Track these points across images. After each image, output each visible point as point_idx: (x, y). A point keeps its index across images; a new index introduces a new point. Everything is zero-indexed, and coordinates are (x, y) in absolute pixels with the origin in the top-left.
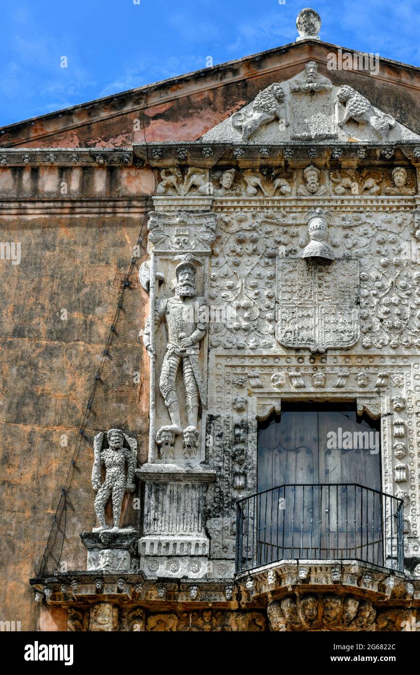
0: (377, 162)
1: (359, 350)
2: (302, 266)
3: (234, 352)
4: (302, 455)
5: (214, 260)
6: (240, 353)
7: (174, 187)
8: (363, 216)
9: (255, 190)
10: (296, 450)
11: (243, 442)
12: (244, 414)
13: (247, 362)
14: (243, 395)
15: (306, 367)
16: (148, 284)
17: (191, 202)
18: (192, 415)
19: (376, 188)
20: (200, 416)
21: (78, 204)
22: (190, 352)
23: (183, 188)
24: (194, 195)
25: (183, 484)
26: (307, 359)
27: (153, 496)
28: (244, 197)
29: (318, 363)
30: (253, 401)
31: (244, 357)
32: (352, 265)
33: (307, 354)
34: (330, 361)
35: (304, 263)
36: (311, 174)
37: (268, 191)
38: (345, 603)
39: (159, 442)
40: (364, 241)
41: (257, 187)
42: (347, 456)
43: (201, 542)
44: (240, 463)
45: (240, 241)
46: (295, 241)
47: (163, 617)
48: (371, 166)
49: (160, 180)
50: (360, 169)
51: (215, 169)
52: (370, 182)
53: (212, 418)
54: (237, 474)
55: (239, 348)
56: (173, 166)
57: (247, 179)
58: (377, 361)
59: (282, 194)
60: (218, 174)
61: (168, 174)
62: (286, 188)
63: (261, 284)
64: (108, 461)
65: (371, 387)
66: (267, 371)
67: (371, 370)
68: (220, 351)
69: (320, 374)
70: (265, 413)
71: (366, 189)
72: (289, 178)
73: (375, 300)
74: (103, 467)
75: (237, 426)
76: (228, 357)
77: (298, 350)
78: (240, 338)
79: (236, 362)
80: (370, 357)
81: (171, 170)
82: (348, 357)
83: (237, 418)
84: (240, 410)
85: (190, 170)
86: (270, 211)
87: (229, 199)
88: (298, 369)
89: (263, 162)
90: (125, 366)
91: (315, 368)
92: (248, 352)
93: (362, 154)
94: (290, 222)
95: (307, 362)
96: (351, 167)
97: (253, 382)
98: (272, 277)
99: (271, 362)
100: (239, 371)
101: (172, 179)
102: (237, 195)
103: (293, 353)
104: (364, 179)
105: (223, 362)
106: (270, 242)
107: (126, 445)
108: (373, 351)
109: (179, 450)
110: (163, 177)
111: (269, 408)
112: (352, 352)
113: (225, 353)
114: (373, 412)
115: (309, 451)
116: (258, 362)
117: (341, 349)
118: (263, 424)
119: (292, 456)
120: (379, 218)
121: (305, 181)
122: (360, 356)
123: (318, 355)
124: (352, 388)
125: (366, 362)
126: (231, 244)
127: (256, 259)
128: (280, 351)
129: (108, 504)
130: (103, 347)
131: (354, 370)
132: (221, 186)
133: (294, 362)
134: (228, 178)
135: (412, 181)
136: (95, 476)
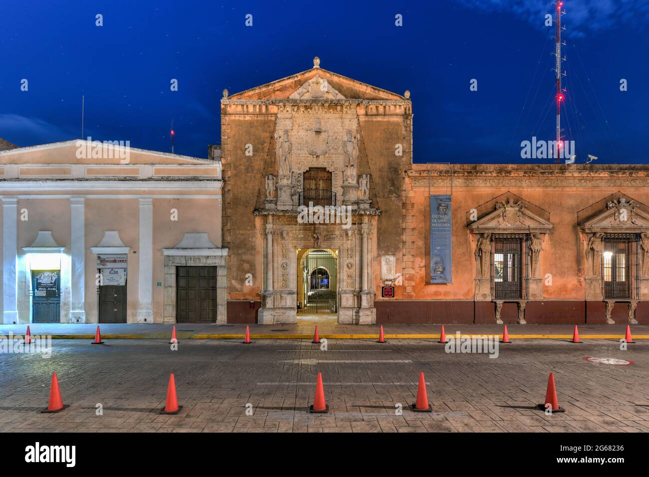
1: (327, 155)
2: (314, 133)
4: (314, 181)
7: (282, 111)
8: (329, 119)
10: (312, 179)
11: (300, 178)
13: (301, 158)
14: (300, 166)
15: (315, 159)
17: (287, 115)
18: (289, 171)
19: (333, 112)
20: (290, 171)
22: (287, 156)
23: (285, 111)
24: (287, 113)
25: (286, 188)
27: (280, 191)
28: (300, 114)
29: (317, 158)
30: (302, 168)
32: (326, 133)
33: (315, 156)
34: (320, 158)
36: (317, 108)
37: (306, 112)
39: (281, 178)
40: (329, 126)
41: (303, 111)
42: (324, 181)
44: (299, 183)
45: (299, 126)
46: (312, 126)
48: (332, 105)
49: (279, 109)
50: (329, 106)
51: (293, 106)
52: (331, 110)
53: (293, 172)
54: (298, 186)
55: (299, 155)
57: (301, 109)
58: (331, 158)
59: (309, 113)
60: (293, 107)
63: (304, 137)
65: (330, 164)
66: (305, 160)
67: (330, 160)
68: (295, 155)
69: (318, 161)
71: (330, 112)
72: (311, 109)
74: (268, 184)
75: (299, 174)
78: (299, 152)
79: (298, 158)
81: (282, 106)
82: (325, 157)
83: (299, 172)
84: (299, 170)
85: (286, 106)
86: (307, 118)
87: (296, 115)
88: (313, 160)
89: (305, 104)
92: (301, 155)
93: (329, 102)
94: (311, 121)
96: (327, 106)
97: (303, 163)
98: (307, 135)
99: (307, 158)
100: (299, 160)
101: (282, 109)
102: (298, 114)
103: (312, 156)
105: (295, 158)
106: (306, 126)
107: (273, 179)
108: (331, 156)
111: (306, 170)
114: (330, 171)
115: (315, 180)
116: (304, 158)
117: (323, 155)
118: (304, 173)
119: (311, 181)
120: (333, 120)
121: (315, 110)
122: (327, 157)
123: (318, 156)
124: (325, 165)
125: (329, 158)
126: (297, 127)
127: (302, 131)
128: (309, 155)
129: (270, 193)
130: (266, 154)
131: (326, 160)
132: (294, 111)
133: (312, 158)
134: (296, 108)
135: (342, 110)
136: (266, 186)
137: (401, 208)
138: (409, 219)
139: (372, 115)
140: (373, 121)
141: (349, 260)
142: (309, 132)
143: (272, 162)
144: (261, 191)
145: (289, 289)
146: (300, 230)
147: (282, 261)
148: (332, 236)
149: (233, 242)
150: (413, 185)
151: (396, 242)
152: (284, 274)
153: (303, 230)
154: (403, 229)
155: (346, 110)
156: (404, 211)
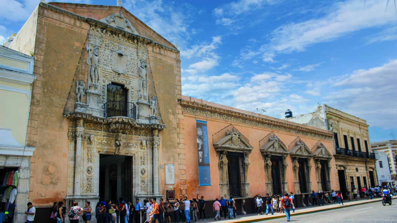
0: (132, 37)
1: (126, 75)
2: (117, 54)
3: (104, 69)
5: (101, 48)
6: (105, 70)
7: (94, 30)
8: (128, 47)
9: (109, 36)
11: (104, 89)
12: (105, 83)
13: (106, 72)
14: (105, 79)
15: (117, 76)
16: (89, 50)
17: (97, 34)
19: (131, 43)
21: (73, 27)
23: (95, 30)
24: (97, 33)
25: (94, 96)
26: (117, 74)
27: (89, 97)
28: (107, 36)
29: (119, 76)
30: (106, 81)
31: (105, 71)
32: (126, 57)
33: (117, 73)
34: (121, 76)
35: (118, 54)
36: (120, 36)
37: (112, 36)
38: (128, 126)
39: (90, 86)
40: (128, 53)
41: (110, 35)
42: (120, 95)
43: (98, 109)
44: (104, 93)
45: (106, 46)
46: (116, 49)
47: (90, 124)
48: (131, 38)
49: (91, 27)
50: (128, 37)
51: (102, 28)
55: (105, 69)
56: (94, 25)
57: (108, 33)
58: (129, 78)
59: (114, 38)
61: (93, 26)
62: (115, 37)
63: (109, 56)
64: (81, 88)
65: (128, 83)
66: (109, 75)
67: (128, 79)
68: (101, 69)
69: (119, 78)
70: (108, 84)
71: (129, 42)
72: (116, 35)
73: (129, 65)
74: (79, 89)
75: (103, 85)
76: (102, 70)
77: (116, 72)
78: (105, 67)
79: (104, 72)
80: (128, 77)
81: (93, 25)
82: (124, 76)
83: (103, 84)
84: (104, 82)
85: (97, 27)
86: (112, 41)
87: (104, 36)
88: (115, 76)
89: (112, 30)
90: (83, 67)
91: (118, 77)
92: (106, 70)
93: (129, 34)
94: (115, 44)
95: (117, 75)
96: (126, 37)
97: (107, 77)
98: (111, 55)
99: (110, 73)
100: (104, 74)
101: (94, 28)
102: (106, 35)
103: (115, 73)
104: (129, 40)
105: (101, 71)
106: (111, 48)
108: (129, 76)
109: (93, 88)
110: (92, 26)
111: (109, 83)
112: (125, 75)
113: (102, 69)
114: (127, 88)
116: (108, 73)
117: (123, 74)
118: (107, 86)
120: (131, 49)
121: (119, 37)
122: (126, 76)
123: (119, 74)
124: (124, 82)
125: (127, 78)
126: (104, 46)
127: (108, 50)
128: (112, 72)
129: (80, 97)
130: (78, 62)
131: (125, 79)
132: (102, 32)
133: (115, 75)
134: (104, 31)
135: (137, 43)
136: (77, 91)
137: (176, 127)
138: (181, 136)
139: (156, 53)
140: (157, 57)
141: (143, 167)
142: (113, 53)
143: (82, 70)
144: (71, 94)
145: (93, 194)
146: (104, 136)
147: (88, 165)
148: (129, 144)
149: (39, 142)
150: (183, 111)
151: (174, 153)
152: (88, 178)
153: (106, 136)
154: (178, 143)
155: (140, 44)
156: (178, 129)
